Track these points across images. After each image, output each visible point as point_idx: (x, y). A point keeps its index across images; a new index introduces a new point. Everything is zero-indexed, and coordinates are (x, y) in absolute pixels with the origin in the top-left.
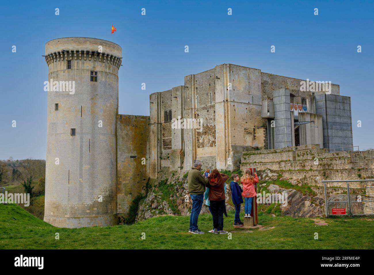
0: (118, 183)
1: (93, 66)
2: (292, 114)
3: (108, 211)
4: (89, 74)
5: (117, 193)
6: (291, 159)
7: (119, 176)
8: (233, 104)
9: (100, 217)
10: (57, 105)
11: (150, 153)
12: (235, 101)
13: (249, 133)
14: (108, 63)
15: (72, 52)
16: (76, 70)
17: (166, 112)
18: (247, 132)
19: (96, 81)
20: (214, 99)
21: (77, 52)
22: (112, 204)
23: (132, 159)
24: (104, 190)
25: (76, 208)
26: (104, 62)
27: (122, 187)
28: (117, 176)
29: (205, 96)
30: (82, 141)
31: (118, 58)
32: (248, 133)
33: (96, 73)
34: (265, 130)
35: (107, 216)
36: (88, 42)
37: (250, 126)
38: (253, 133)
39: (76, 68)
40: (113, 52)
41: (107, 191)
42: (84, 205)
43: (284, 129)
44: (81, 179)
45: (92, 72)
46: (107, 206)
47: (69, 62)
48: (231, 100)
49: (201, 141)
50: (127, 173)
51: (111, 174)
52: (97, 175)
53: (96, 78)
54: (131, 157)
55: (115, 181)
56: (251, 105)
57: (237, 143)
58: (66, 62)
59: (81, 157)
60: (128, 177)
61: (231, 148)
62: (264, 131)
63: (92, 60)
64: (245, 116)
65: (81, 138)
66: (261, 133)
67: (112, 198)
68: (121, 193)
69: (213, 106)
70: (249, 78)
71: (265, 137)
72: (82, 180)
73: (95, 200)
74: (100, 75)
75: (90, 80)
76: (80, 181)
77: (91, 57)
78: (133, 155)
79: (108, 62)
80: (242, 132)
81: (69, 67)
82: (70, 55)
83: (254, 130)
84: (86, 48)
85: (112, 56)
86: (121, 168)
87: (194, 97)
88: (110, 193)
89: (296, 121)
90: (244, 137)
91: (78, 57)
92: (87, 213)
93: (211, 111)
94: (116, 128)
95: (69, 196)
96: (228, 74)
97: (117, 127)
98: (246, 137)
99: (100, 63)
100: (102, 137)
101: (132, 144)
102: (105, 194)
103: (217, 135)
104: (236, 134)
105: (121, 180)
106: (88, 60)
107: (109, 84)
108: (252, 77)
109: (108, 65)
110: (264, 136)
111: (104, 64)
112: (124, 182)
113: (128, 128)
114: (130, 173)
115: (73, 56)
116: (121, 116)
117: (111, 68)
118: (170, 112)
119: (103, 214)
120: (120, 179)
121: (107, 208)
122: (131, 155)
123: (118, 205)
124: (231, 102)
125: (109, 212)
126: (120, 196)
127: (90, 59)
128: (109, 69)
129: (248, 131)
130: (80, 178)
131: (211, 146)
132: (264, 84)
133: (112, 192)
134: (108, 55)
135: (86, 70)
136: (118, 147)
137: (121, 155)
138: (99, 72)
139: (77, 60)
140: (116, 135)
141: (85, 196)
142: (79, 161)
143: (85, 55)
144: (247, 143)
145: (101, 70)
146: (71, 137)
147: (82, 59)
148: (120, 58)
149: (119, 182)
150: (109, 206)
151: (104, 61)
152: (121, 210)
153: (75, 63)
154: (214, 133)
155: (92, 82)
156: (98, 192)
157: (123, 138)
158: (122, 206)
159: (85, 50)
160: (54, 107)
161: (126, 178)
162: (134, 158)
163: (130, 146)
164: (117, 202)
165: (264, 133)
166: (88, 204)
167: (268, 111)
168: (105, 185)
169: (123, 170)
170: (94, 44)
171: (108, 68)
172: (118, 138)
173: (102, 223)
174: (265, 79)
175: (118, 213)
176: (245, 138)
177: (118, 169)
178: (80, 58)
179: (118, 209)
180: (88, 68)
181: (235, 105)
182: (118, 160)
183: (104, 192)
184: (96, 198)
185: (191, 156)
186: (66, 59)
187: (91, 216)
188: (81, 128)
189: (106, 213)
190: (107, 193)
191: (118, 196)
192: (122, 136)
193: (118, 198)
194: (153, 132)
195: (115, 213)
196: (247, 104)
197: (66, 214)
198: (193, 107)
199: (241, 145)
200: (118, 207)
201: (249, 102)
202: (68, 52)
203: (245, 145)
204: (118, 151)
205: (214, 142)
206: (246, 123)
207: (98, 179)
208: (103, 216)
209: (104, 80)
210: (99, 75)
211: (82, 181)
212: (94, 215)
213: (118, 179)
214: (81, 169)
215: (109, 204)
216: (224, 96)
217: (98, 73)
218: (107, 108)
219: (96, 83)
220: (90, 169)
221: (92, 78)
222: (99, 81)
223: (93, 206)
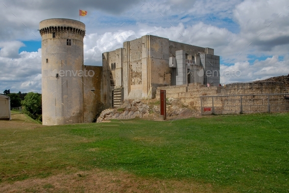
0: (84, 106)
1: (68, 36)
2: (186, 65)
4: (65, 41)
5: (84, 112)
6: (185, 91)
10: (47, 60)
11: (103, 88)
12: (153, 57)
14: (77, 34)
15: (56, 27)
16: (58, 39)
17: (112, 64)
19: (70, 45)
20: (141, 56)
21: (59, 27)
22: (81, 118)
24: (76, 110)
25: (60, 120)
27: (87, 108)
28: (84, 102)
29: (136, 54)
31: (83, 31)
32: (161, 76)
33: (70, 40)
36: (65, 22)
37: (162, 72)
38: (163, 77)
39: (58, 37)
40: (80, 27)
41: (78, 110)
42: (65, 118)
45: (68, 40)
47: (54, 33)
48: (151, 57)
49: (133, 81)
50: (89, 100)
51: (80, 100)
52: (72, 101)
53: (70, 43)
54: (92, 91)
55: (83, 104)
56: (163, 60)
57: (155, 82)
59: (62, 91)
60: (90, 102)
61: (150, 85)
62: (170, 75)
63: (68, 32)
64: (159, 66)
65: (62, 80)
66: (168, 77)
67: (81, 114)
68: (86, 112)
69: (140, 60)
70: (162, 44)
72: (64, 104)
73: (71, 115)
78: (93, 89)
80: (157, 76)
81: (54, 37)
82: (55, 30)
83: (164, 74)
85: (79, 30)
87: (129, 55)
89: (188, 70)
91: (59, 31)
92: (67, 123)
93: (139, 63)
95: (56, 113)
96: (150, 41)
98: (159, 79)
99: (72, 34)
100: (74, 79)
103: (142, 77)
104: (154, 77)
107: (78, 47)
108: (163, 43)
110: (170, 78)
111: (75, 35)
112: (88, 105)
114: (91, 100)
116: (85, 66)
117: (79, 37)
118: (115, 64)
120: (86, 103)
122: (91, 89)
126: (86, 114)
127: (66, 32)
130: (62, 103)
131: (139, 84)
132: (171, 47)
133: (81, 111)
134: (77, 29)
137: (86, 89)
141: (65, 113)
142: (61, 93)
143: (63, 30)
145: (73, 38)
146: (56, 79)
147: (61, 31)
150: (79, 119)
151: (75, 33)
153: (57, 34)
154: (141, 76)
155: (67, 46)
156: (73, 111)
157: (87, 79)
158: (87, 119)
159: (63, 26)
160: (46, 61)
162: (94, 91)
163: (91, 84)
164: (84, 117)
166: (67, 117)
167: (173, 64)
168: (77, 107)
169: (87, 98)
170: (69, 22)
171: (77, 37)
172: (84, 79)
174: (171, 44)
177: (84, 97)
179: (85, 120)
180: (65, 37)
181: (153, 60)
182: (84, 92)
185: (127, 89)
186: (52, 32)
190: (78, 112)
193: (84, 114)
194: (105, 76)
196: (160, 59)
199: (157, 83)
202: (53, 27)
203: (159, 83)
204: (84, 87)
205: (141, 81)
206: (160, 70)
207: (72, 104)
209: (74, 44)
210: (72, 41)
214: (62, 98)
216: (147, 55)
218: (77, 62)
219: (70, 46)
220: (67, 98)
221: (68, 43)
222: (72, 45)
223: (70, 119)
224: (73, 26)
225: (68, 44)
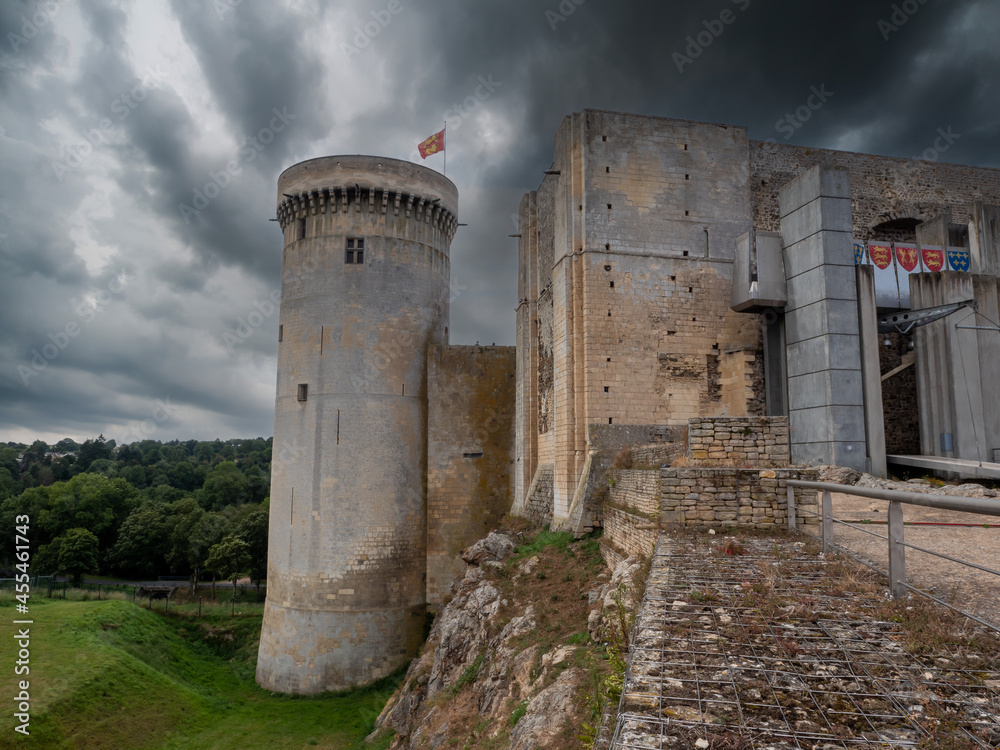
0: (425, 524)
1: (351, 224)
2: (863, 277)
3: (388, 597)
4: (340, 246)
5: (425, 549)
7: (434, 503)
8: (602, 260)
9: (364, 612)
10: (282, 328)
12: (612, 249)
13: (690, 374)
14: (396, 215)
15: (305, 196)
16: (313, 240)
18: (675, 369)
19: (360, 260)
21: (315, 194)
22: (404, 578)
23: (470, 460)
24: (377, 542)
25: (304, 586)
26: (383, 214)
27: (440, 532)
28: (425, 505)
30: (320, 417)
31: (427, 203)
32: (682, 375)
33: (361, 241)
34: (752, 358)
35: (385, 612)
36: (339, 168)
37: (693, 347)
38: (705, 375)
39: (314, 234)
40: (407, 185)
41: (384, 546)
42: (322, 580)
43: (822, 346)
44: (315, 513)
45: (350, 241)
46: (385, 586)
47: (303, 221)
48: (595, 247)
49: (543, 410)
50: (455, 499)
51: (400, 501)
52: (357, 504)
53: (360, 253)
54: (466, 455)
55: (419, 517)
56: (699, 264)
57: (623, 413)
58: (297, 222)
59: (318, 457)
60: (459, 507)
61: (587, 438)
62: (751, 363)
63: (351, 209)
64: (666, 305)
65: (320, 408)
66: (737, 374)
67: (405, 563)
68: (438, 551)
70: (687, 162)
71: (755, 388)
72: (319, 514)
73: (349, 568)
74: (370, 246)
75: (343, 261)
76: (314, 517)
77: (349, 204)
78: (472, 450)
79: (397, 211)
80: (649, 371)
81: (303, 234)
82: (303, 205)
83: (713, 361)
84: (334, 182)
86: (439, 485)
87: (534, 263)
88: (395, 549)
90: (660, 391)
91: (317, 206)
92: (329, 603)
94: (424, 381)
95: (290, 555)
96: (583, 149)
97: (429, 377)
98: (668, 391)
99: (371, 216)
100: (372, 404)
101: (470, 421)
102: (379, 554)
104: (618, 378)
105: (436, 516)
106: (340, 212)
107: (398, 268)
108: (704, 155)
109: (396, 220)
110: (751, 384)
111: (383, 217)
112: (447, 521)
113: (460, 378)
114: (461, 498)
115: (307, 206)
117: (407, 227)
119: (372, 606)
120: (436, 512)
121: (386, 591)
122: (464, 450)
123: (428, 580)
124: (592, 255)
125: (393, 600)
126: (435, 557)
127: (344, 208)
128: (401, 228)
129: (677, 364)
130: (314, 509)
133: (404, 547)
135: (337, 236)
136: (431, 429)
137: (439, 450)
138: (368, 238)
139: (316, 214)
140: (423, 399)
141: (325, 557)
142: (313, 466)
143: (332, 200)
144: (673, 415)
145: (373, 233)
146: (299, 406)
147: (326, 209)
148: (434, 201)
149: (430, 521)
150: (394, 586)
151: (384, 210)
152: (436, 595)
153: (312, 222)
155: (348, 265)
156: (359, 548)
157: (444, 406)
158: (438, 584)
159: (331, 187)
161: (452, 512)
162: (476, 459)
163: (464, 425)
164: (425, 575)
165: (751, 371)
166: (331, 577)
167: (754, 278)
168: (379, 529)
169: (443, 490)
170: (353, 168)
171: (395, 228)
172: (430, 405)
173: (367, 629)
175: (428, 601)
176: (666, 395)
177: (430, 486)
178: (323, 209)
179: (428, 591)
180: (340, 231)
181: (612, 264)
182: (429, 462)
183: (377, 546)
184: (351, 563)
186: (297, 215)
187: (338, 609)
188: (321, 382)
189: (384, 603)
190: (388, 552)
191: (428, 557)
192: (442, 401)
193: (428, 562)
195: (415, 602)
196: (676, 258)
197: (285, 599)
198: (530, 298)
199: (644, 423)
200: (429, 585)
201: (686, 253)
202: (297, 198)
203: (662, 422)
204: (429, 440)
206: (670, 333)
207: (360, 514)
208: (371, 612)
209: (381, 257)
210: (368, 246)
211: (317, 518)
212: (346, 608)
213: (429, 512)
214: (317, 488)
215: (394, 579)
216: (570, 235)
217: (366, 241)
218: (391, 330)
219: (359, 267)
220: (337, 487)
221: (349, 254)
222: (367, 261)
223: (345, 584)
224: (373, 180)
225: (349, 258)
